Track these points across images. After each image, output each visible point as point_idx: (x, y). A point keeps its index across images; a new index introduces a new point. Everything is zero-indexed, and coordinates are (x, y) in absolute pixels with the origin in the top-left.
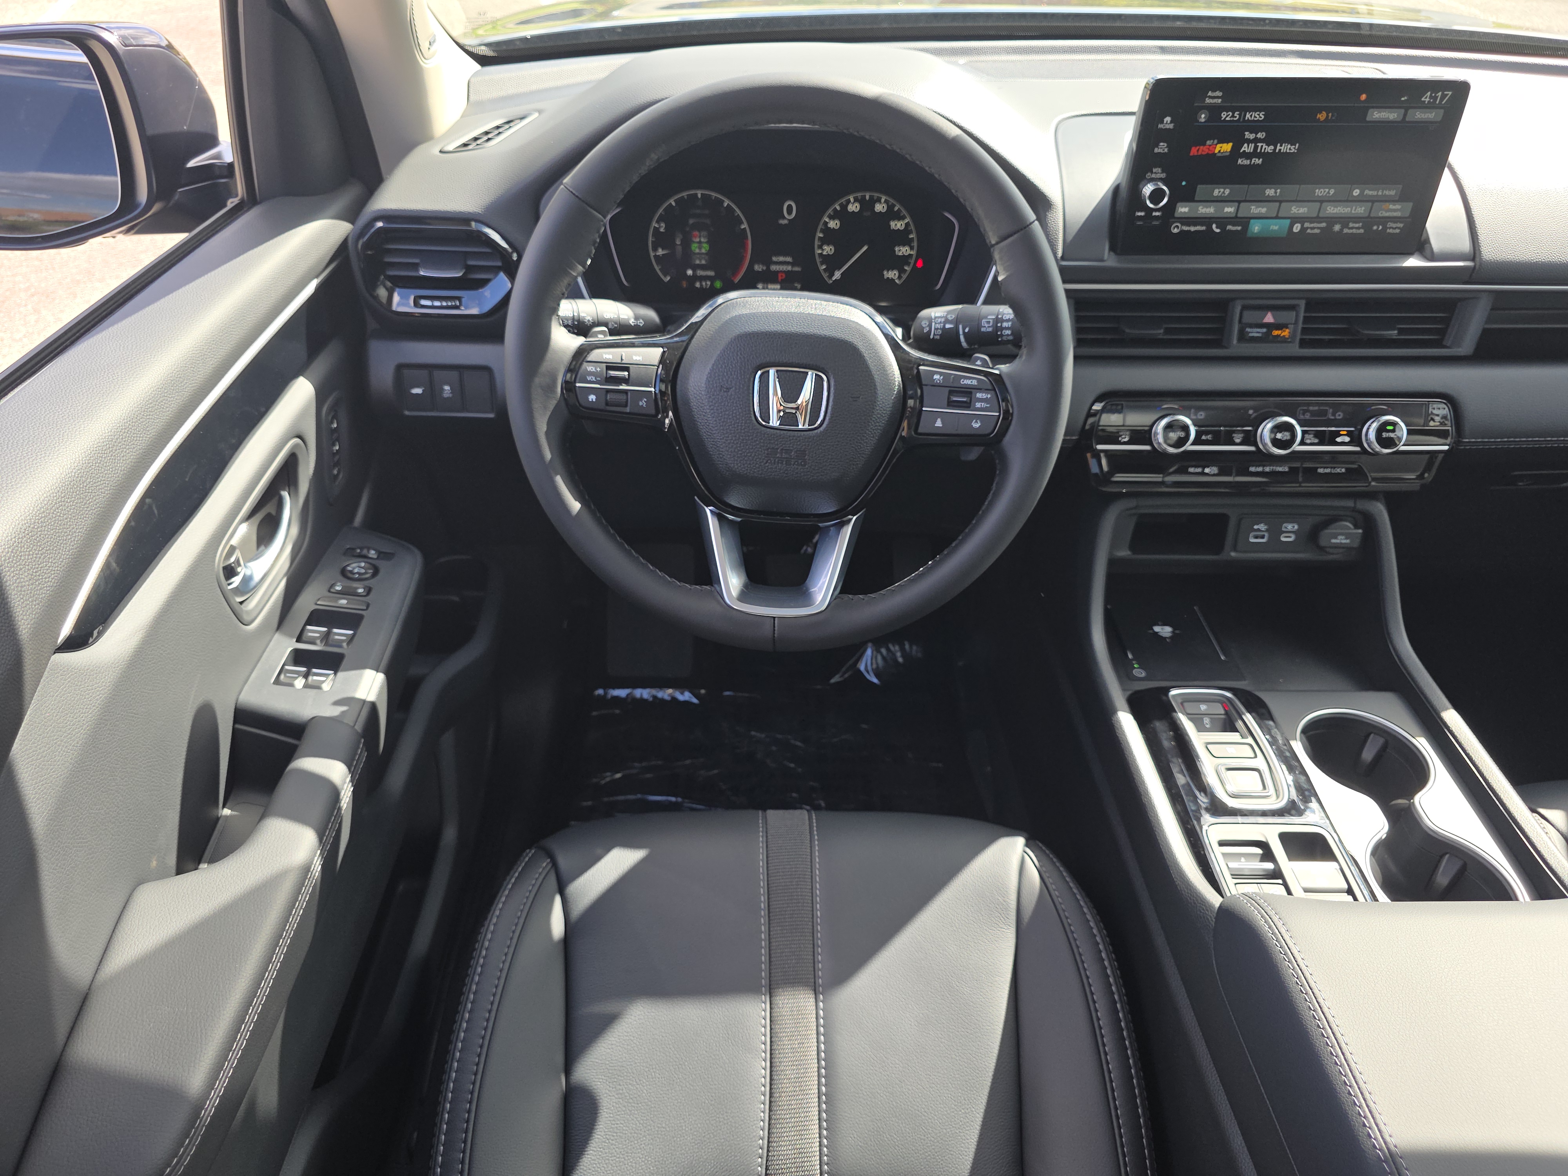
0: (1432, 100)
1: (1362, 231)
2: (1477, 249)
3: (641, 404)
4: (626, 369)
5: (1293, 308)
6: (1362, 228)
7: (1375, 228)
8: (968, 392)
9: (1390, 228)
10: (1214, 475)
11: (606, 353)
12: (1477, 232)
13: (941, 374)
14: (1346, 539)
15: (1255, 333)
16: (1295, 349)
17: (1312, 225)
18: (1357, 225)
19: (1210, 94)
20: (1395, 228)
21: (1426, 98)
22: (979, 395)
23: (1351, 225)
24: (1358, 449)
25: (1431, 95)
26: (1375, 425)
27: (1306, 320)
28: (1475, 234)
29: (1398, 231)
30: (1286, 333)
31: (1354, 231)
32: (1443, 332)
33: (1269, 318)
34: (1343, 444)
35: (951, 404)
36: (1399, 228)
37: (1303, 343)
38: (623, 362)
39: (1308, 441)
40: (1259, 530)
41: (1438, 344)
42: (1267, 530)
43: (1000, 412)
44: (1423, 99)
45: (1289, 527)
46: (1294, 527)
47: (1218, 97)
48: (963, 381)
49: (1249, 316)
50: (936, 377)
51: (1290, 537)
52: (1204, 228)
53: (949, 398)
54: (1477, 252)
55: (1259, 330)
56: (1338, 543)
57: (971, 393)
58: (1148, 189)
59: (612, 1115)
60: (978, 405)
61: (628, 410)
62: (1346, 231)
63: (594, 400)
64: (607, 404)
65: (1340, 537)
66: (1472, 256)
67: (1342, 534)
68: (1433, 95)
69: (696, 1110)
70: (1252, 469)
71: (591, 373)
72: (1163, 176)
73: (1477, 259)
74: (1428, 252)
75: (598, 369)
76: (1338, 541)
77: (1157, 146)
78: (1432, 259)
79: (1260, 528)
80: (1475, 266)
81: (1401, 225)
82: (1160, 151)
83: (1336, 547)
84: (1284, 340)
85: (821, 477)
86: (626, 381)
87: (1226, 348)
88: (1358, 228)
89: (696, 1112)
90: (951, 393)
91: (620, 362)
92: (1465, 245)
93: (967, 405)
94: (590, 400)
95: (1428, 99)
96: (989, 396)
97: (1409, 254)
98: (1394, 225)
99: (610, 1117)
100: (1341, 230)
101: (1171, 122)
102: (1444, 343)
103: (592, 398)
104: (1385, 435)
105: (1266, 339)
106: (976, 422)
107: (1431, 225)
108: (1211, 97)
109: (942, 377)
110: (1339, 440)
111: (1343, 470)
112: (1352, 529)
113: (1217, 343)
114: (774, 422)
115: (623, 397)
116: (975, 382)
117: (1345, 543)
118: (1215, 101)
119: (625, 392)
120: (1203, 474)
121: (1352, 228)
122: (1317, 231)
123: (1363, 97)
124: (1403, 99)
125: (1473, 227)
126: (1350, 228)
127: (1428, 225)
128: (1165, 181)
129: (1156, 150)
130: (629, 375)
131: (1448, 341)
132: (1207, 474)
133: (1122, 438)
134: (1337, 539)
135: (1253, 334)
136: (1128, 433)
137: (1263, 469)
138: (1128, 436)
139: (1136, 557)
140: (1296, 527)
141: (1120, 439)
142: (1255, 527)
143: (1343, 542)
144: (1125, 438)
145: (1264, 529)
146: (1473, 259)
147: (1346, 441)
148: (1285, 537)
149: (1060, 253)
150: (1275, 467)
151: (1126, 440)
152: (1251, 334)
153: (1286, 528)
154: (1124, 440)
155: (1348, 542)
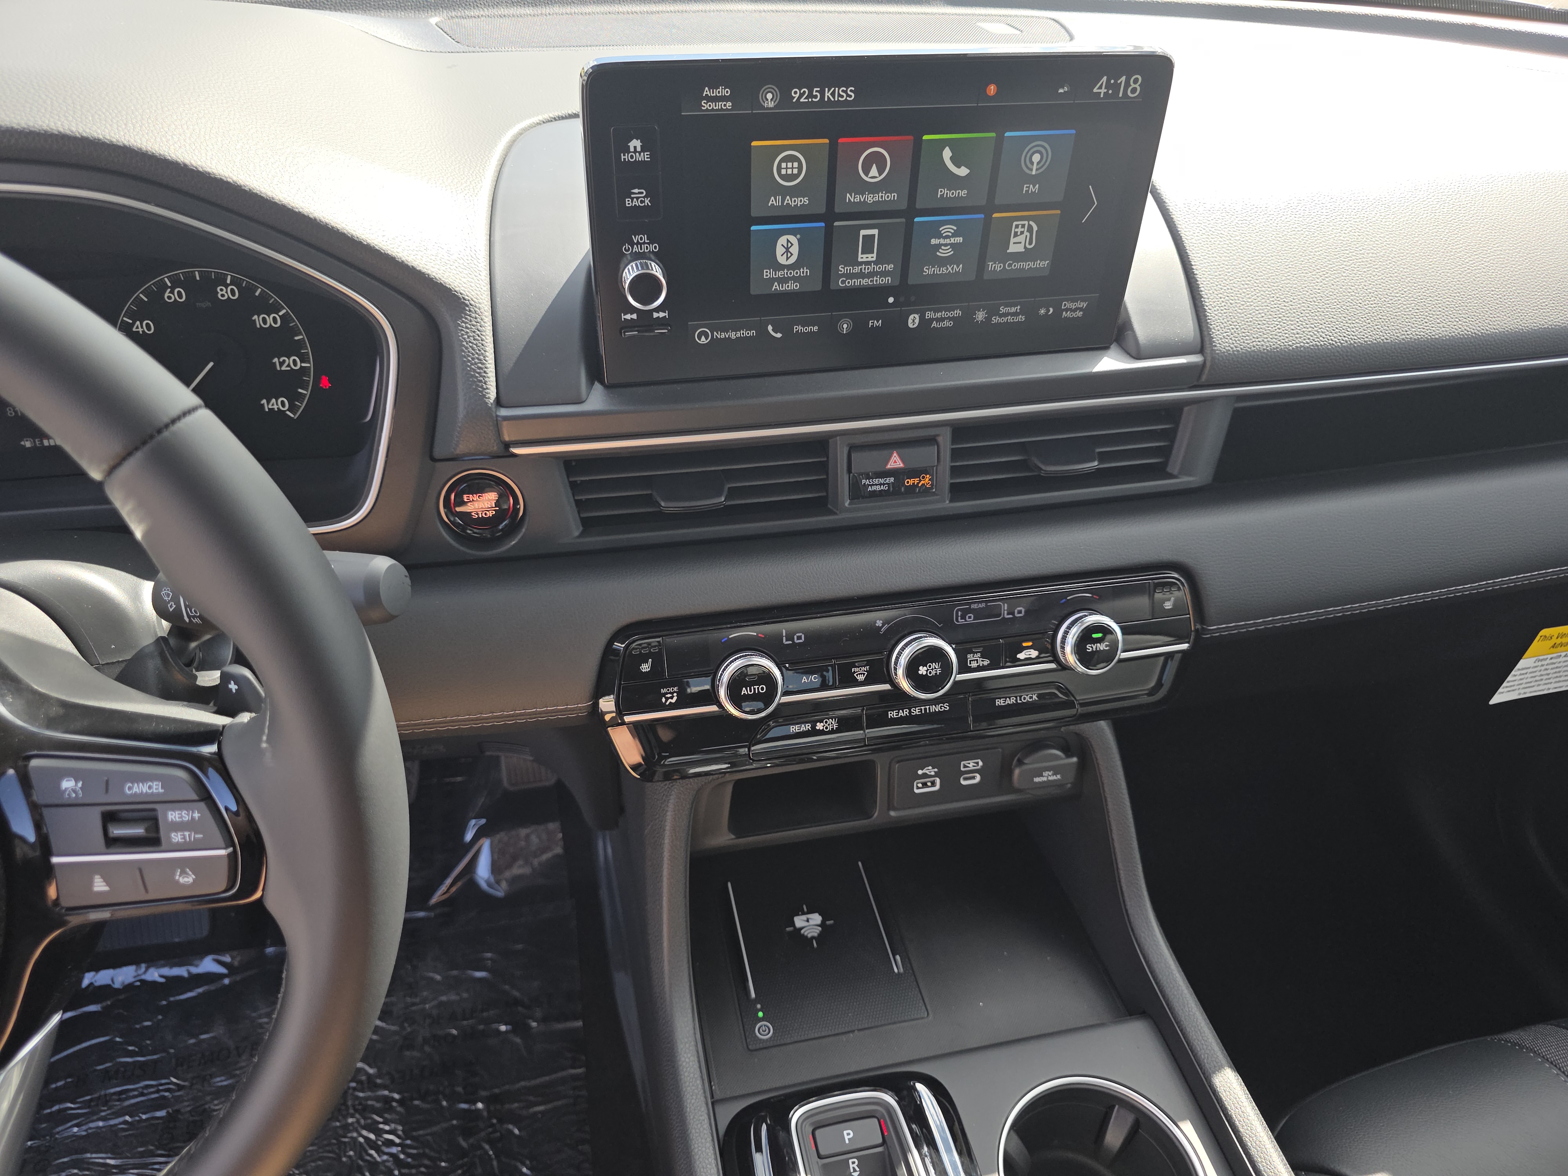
0: (1110, 92)
1: (1022, 318)
2: (1206, 333)
5: (932, 441)
6: (1021, 313)
7: (1042, 311)
8: (147, 810)
9: (1067, 310)
10: (832, 732)
12: (1203, 305)
14: (1055, 774)
15: (877, 485)
16: (945, 505)
17: (939, 315)
18: (1013, 310)
19: (707, 92)
20: (1075, 310)
21: (1100, 88)
22: (173, 816)
23: (1003, 310)
24: (1053, 666)
25: (1108, 81)
26: (1075, 632)
27: (956, 454)
28: (1201, 309)
29: (1080, 314)
30: (926, 481)
31: (1010, 319)
32: (1166, 452)
33: (895, 462)
34: (1029, 661)
35: (112, 843)
36: (1081, 309)
37: (957, 491)
39: (974, 665)
40: (925, 776)
41: (1160, 471)
42: (936, 775)
43: (233, 845)
44: (1095, 90)
45: (971, 764)
46: (977, 763)
47: (723, 99)
48: (130, 788)
49: (863, 461)
50: (67, 784)
51: (974, 778)
52: (752, 333)
53: (106, 830)
54: (1206, 339)
55: (882, 481)
56: (1044, 782)
57: (153, 812)
58: (630, 273)
60: (177, 837)
62: (995, 320)
65: (1045, 774)
66: (1199, 346)
67: (1048, 769)
68: (1112, 81)
70: (892, 714)
72: (654, 247)
73: (1208, 351)
74: (1130, 344)
76: (1045, 779)
77: (629, 195)
78: (1138, 357)
79: (927, 772)
80: (1205, 362)
81: (1084, 305)
82: (636, 203)
83: (1040, 788)
84: (925, 491)
87: (832, 513)
88: (1015, 314)
90: (110, 818)
92: (1187, 329)
93: (152, 841)
95: (1103, 90)
96: (196, 815)
97: (1102, 347)
98: (1073, 306)
100: (988, 319)
101: (643, 149)
102: (1169, 469)
104: (1090, 648)
105: (894, 492)
106: (183, 872)
107: (1132, 298)
108: (710, 99)
109: (80, 784)
110: (1021, 656)
111: (1035, 697)
112: (1062, 759)
113: (821, 505)
116: (156, 788)
117: (1055, 780)
118: (720, 105)
120: (814, 732)
121: (1006, 315)
122: (947, 324)
123: (992, 89)
124: (1061, 91)
125: (1197, 297)
126: (1001, 316)
127: (1129, 298)
128: (659, 257)
129: (628, 203)
131: (1174, 467)
132: (822, 732)
133: (667, 699)
134: (1042, 776)
135: (874, 488)
136: (675, 689)
137: (910, 712)
138: (675, 694)
139: (743, 841)
140: (981, 763)
141: (664, 700)
142: (920, 772)
143: (1050, 778)
144: (672, 698)
145: (933, 773)
146: (1201, 351)
147: (1033, 656)
148: (965, 779)
149: (492, 394)
150: (927, 707)
151: (673, 701)
152: (870, 489)
153: (965, 766)
154: (670, 700)
155: (1059, 777)
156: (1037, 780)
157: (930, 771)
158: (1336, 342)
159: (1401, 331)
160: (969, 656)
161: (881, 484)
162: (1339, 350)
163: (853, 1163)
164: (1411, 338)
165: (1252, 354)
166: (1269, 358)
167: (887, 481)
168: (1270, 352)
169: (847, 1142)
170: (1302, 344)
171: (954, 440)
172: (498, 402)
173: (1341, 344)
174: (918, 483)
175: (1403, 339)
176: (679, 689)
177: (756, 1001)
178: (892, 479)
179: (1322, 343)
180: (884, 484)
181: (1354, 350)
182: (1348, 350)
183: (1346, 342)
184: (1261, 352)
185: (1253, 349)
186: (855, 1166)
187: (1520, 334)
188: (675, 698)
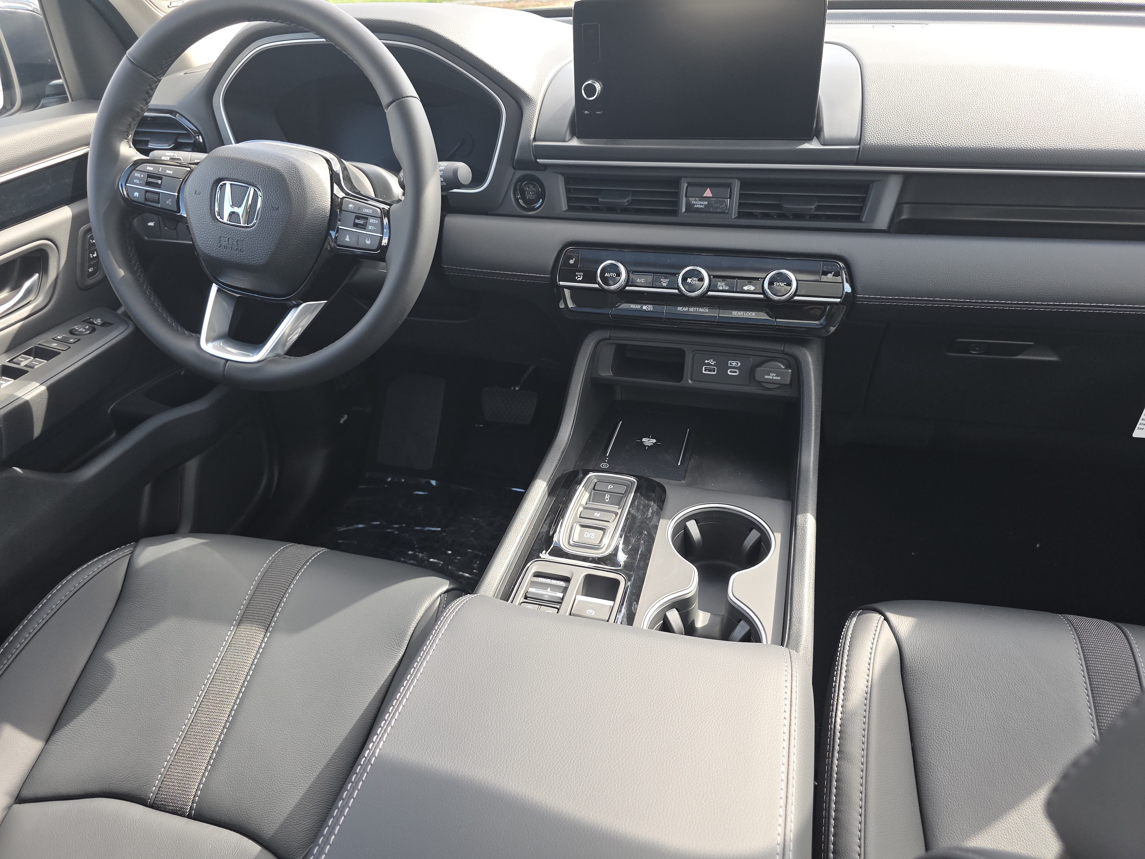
2: (863, 135)
3: (167, 202)
4: (161, 178)
5: (728, 185)
8: (365, 217)
11: (149, 166)
13: (353, 204)
14: (777, 376)
16: (731, 219)
22: (371, 221)
24: (761, 296)
28: (864, 123)
30: (725, 206)
33: (708, 194)
34: (749, 291)
35: (355, 225)
38: (159, 173)
39: (721, 288)
40: (708, 364)
41: (856, 219)
42: (716, 365)
45: (734, 364)
48: (364, 210)
49: (693, 191)
50: (350, 206)
51: (735, 372)
53: (354, 221)
54: (863, 138)
55: (702, 203)
56: (770, 379)
57: (367, 219)
59: (83, 722)
60: (370, 227)
61: (159, 206)
63: (137, 196)
64: (146, 199)
65: (772, 375)
66: (858, 141)
67: (774, 373)
69: (135, 731)
71: (137, 178)
73: (862, 144)
75: (142, 176)
76: (771, 377)
80: (859, 148)
83: (767, 381)
84: (722, 212)
85: (253, 262)
86: (158, 186)
87: (677, 216)
89: (135, 733)
90: (356, 217)
91: (157, 173)
92: (854, 133)
94: (135, 196)
96: (377, 222)
99: (82, 723)
102: (861, 220)
103: (136, 194)
105: (707, 210)
106: (368, 239)
109: (354, 206)
110: (746, 288)
112: (784, 369)
113: (673, 214)
114: (225, 220)
115: (156, 197)
116: (371, 211)
117: (776, 379)
119: (158, 193)
120: (641, 310)
130: (161, 182)
131: (864, 217)
132: (644, 311)
133: (578, 277)
134: (769, 375)
135: (698, 206)
136: (582, 274)
137: (688, 309)
138: (582, 276)
139: (617, 378)
140: (739, 364)
141: (576, 278)
142: (706, 361)
143: (774, 378)
144: (580, 277)
145: (713, 364)
146: (859, 144)
147: (752, 289)
148: (731, 372)
149: (532, 136)
150: (697, 308)
151: (581, 279)
152: (695, 206)
153: (731, 364)
154: (579, 278)
155: (779, 378)
156: (766, 377)
157: (712, 362)
158: (939, 145)
159: (984, 142)
160: (718, 283)
161: (701, 205)
162: (941, 149)
163: (608, 496)
164: (990, 146)
165: (886, 146)
166: (896, 149)
167: (704, 204)
168: (897, 146)
169: (609, 488)
170: (918, 144)
171: (742, 187)
172: (535, 139)
173: (943, 146)
174: (719, 207)
175: (984, 147)
176: (583, 274)
177: (608, 457)
178: (707, 203)
179: (930, 145)
180: (702, 205)
181: (950, 149)
182: (947, 149)
183: (946, 145)
184: (891, 146)
185: (887, 144)
186: (608, 497)
187: (1069, 151)
188: (581, 278)
